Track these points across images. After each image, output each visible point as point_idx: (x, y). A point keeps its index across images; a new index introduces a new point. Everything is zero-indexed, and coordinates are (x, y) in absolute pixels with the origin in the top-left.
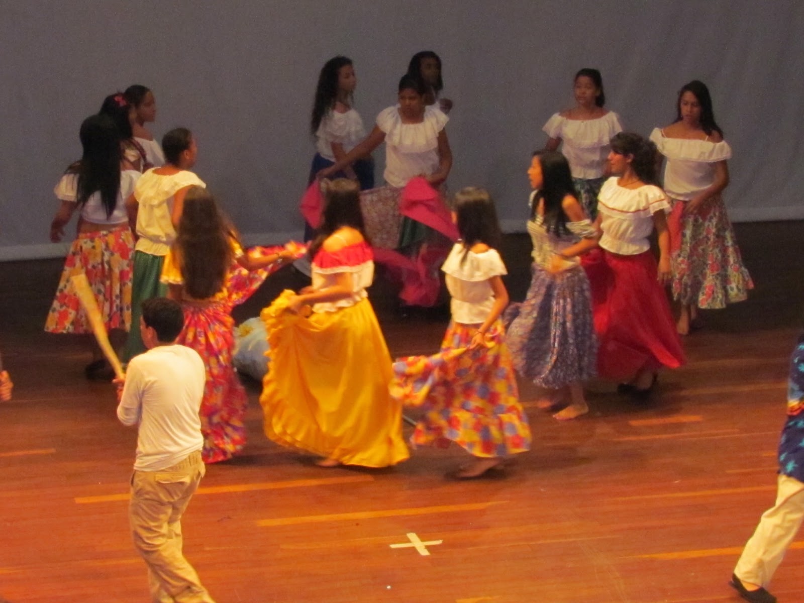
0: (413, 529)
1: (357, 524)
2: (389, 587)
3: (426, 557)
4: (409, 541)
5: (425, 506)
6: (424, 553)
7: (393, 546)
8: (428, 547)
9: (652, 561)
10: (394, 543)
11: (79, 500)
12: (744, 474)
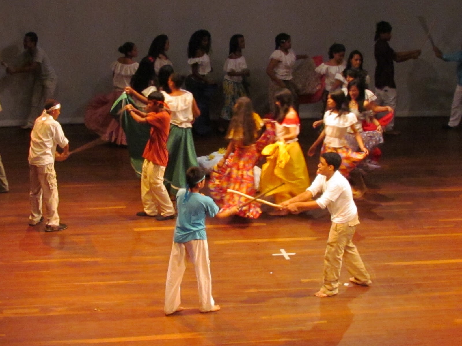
0: (282, 248)
1: (258, 244)
2: (271, 273)
3: (288, 260)
4: (280, 253)
5: (288, 237)
6: (287, 258)
7: (274, 255)
8: (289, 256)
9: (388, 265)
10: (275, 253)
11: (136, 230)
12: (431, 229)
